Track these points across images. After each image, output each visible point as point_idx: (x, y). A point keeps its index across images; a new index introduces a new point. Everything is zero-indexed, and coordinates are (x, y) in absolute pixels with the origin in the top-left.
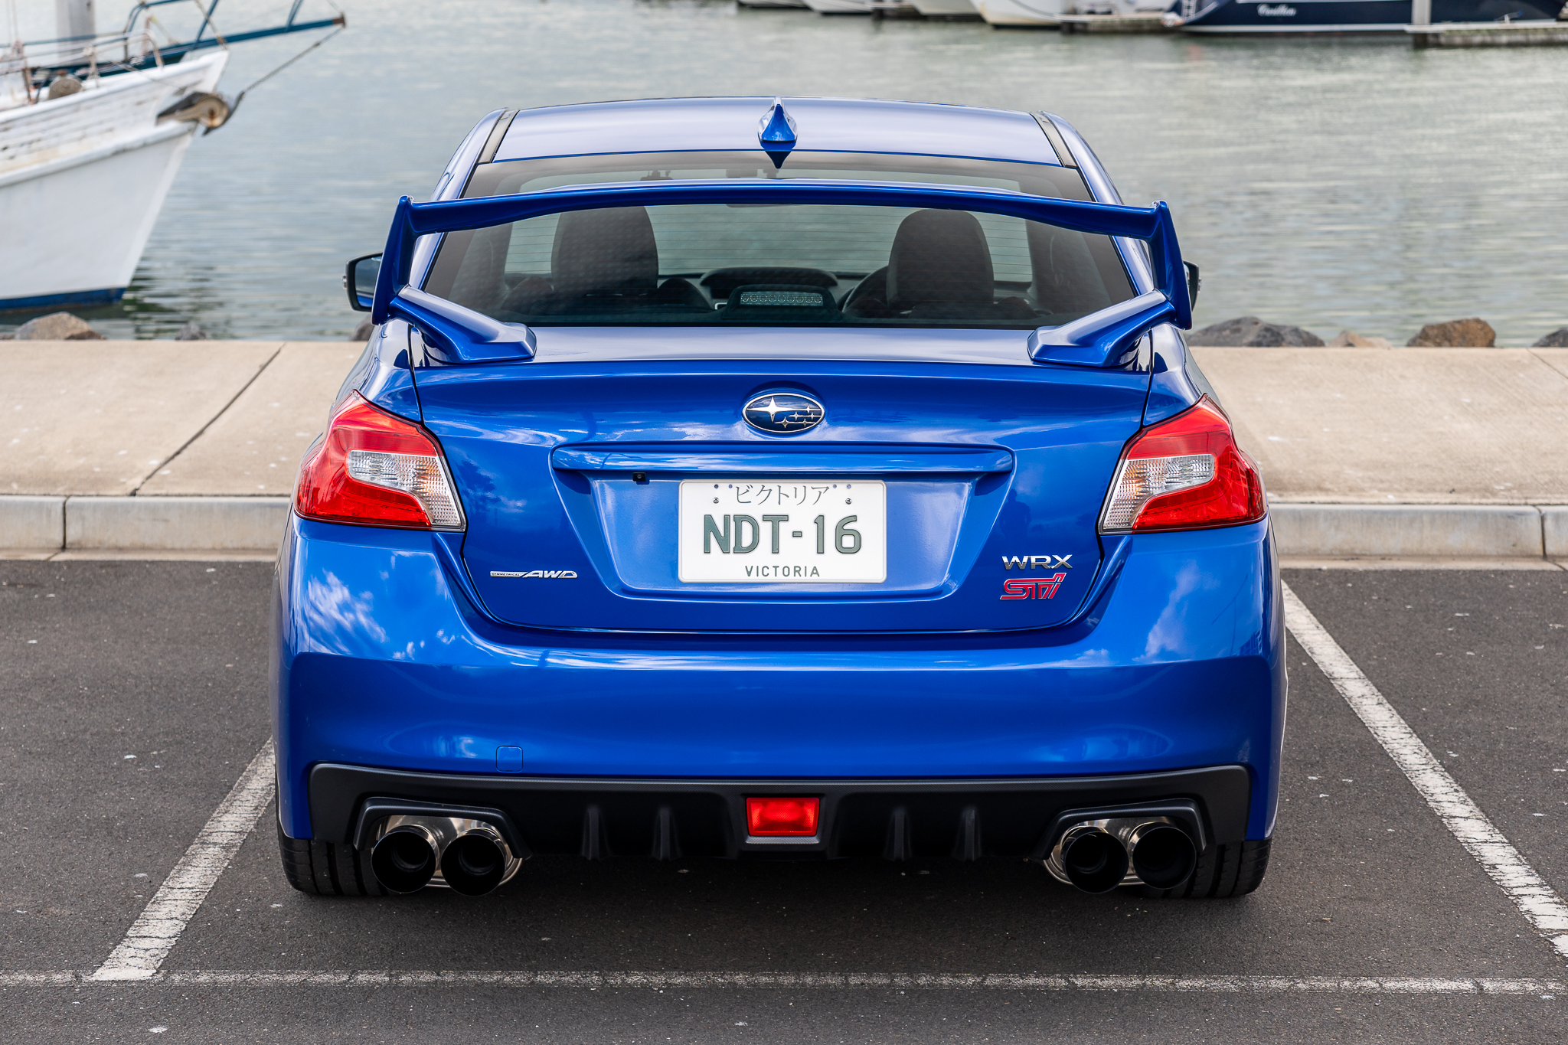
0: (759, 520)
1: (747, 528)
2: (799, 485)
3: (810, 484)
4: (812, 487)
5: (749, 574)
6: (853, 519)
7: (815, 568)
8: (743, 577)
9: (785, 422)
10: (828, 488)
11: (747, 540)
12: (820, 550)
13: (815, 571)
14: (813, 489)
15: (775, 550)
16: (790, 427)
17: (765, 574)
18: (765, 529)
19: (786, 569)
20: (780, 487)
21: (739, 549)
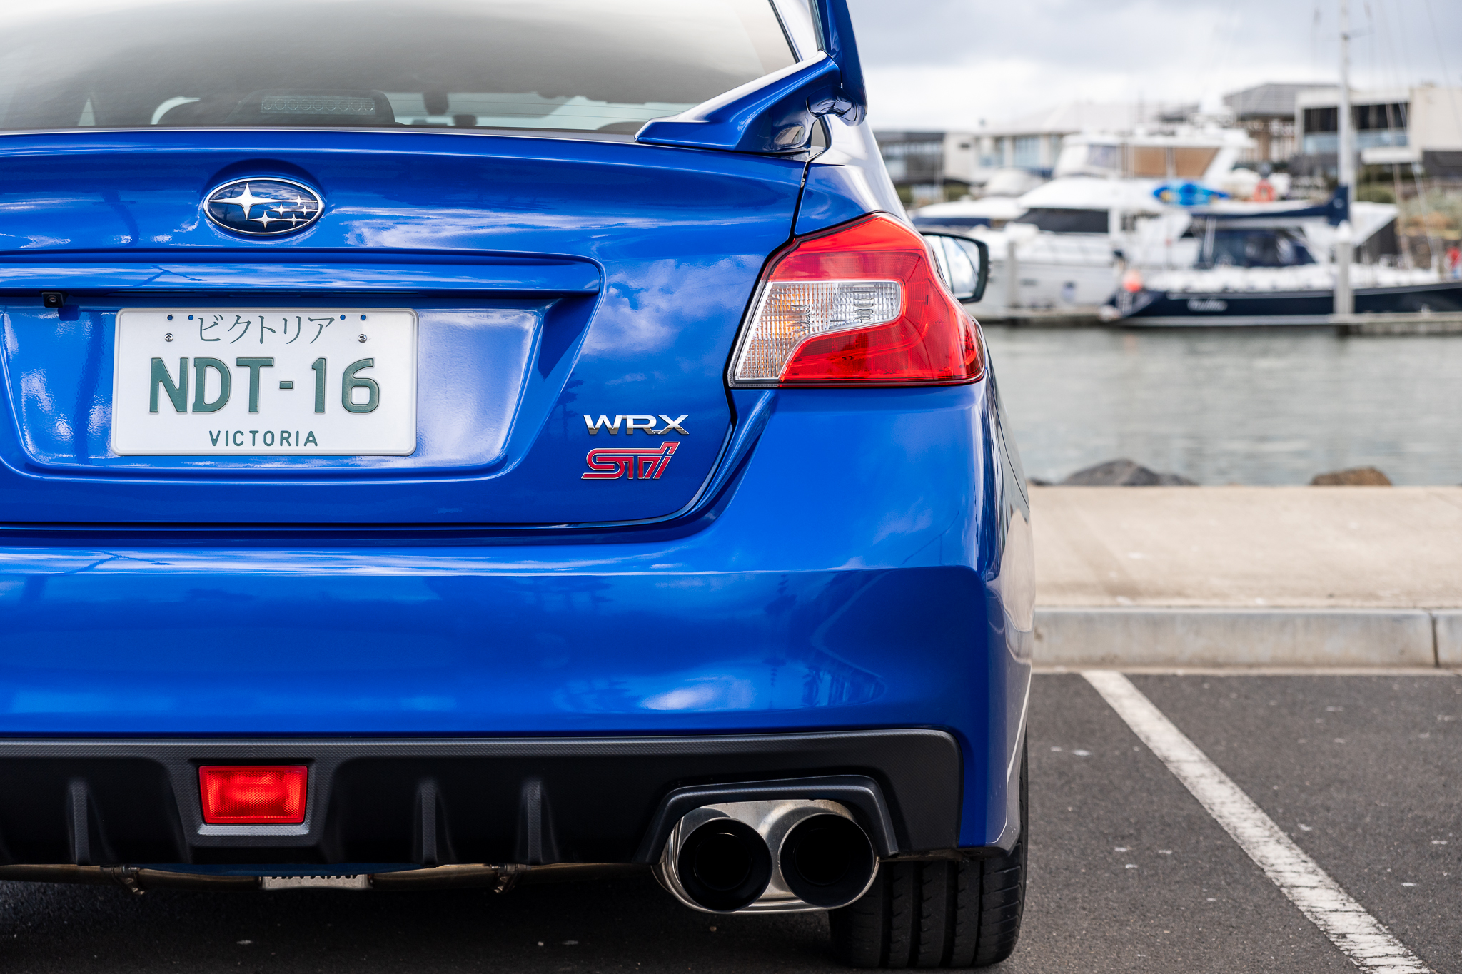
0: (231, 365)
1: (213, 376)
2: (291, 314)
3: (306, 313)
4: (309, 318)
5: (214, 442)
6: (367, 363)
7: (311, 434)
8: (206, 448)
9: (265, 219)
10: (332, 319)
11: (212, 395)
12: (319, 408)
13: (311, 438)
14: (311, 320)
15: (254, 408)
16: (271, 226)
17: (238, 442)
18: (240, 378)
19: (269, 436)
20: (262, 318)
21: (200, 407)
